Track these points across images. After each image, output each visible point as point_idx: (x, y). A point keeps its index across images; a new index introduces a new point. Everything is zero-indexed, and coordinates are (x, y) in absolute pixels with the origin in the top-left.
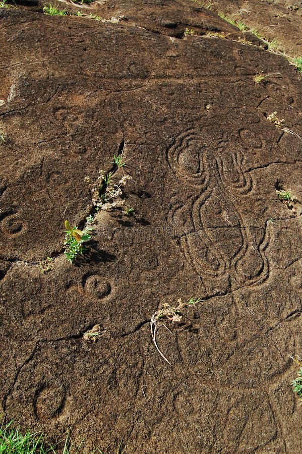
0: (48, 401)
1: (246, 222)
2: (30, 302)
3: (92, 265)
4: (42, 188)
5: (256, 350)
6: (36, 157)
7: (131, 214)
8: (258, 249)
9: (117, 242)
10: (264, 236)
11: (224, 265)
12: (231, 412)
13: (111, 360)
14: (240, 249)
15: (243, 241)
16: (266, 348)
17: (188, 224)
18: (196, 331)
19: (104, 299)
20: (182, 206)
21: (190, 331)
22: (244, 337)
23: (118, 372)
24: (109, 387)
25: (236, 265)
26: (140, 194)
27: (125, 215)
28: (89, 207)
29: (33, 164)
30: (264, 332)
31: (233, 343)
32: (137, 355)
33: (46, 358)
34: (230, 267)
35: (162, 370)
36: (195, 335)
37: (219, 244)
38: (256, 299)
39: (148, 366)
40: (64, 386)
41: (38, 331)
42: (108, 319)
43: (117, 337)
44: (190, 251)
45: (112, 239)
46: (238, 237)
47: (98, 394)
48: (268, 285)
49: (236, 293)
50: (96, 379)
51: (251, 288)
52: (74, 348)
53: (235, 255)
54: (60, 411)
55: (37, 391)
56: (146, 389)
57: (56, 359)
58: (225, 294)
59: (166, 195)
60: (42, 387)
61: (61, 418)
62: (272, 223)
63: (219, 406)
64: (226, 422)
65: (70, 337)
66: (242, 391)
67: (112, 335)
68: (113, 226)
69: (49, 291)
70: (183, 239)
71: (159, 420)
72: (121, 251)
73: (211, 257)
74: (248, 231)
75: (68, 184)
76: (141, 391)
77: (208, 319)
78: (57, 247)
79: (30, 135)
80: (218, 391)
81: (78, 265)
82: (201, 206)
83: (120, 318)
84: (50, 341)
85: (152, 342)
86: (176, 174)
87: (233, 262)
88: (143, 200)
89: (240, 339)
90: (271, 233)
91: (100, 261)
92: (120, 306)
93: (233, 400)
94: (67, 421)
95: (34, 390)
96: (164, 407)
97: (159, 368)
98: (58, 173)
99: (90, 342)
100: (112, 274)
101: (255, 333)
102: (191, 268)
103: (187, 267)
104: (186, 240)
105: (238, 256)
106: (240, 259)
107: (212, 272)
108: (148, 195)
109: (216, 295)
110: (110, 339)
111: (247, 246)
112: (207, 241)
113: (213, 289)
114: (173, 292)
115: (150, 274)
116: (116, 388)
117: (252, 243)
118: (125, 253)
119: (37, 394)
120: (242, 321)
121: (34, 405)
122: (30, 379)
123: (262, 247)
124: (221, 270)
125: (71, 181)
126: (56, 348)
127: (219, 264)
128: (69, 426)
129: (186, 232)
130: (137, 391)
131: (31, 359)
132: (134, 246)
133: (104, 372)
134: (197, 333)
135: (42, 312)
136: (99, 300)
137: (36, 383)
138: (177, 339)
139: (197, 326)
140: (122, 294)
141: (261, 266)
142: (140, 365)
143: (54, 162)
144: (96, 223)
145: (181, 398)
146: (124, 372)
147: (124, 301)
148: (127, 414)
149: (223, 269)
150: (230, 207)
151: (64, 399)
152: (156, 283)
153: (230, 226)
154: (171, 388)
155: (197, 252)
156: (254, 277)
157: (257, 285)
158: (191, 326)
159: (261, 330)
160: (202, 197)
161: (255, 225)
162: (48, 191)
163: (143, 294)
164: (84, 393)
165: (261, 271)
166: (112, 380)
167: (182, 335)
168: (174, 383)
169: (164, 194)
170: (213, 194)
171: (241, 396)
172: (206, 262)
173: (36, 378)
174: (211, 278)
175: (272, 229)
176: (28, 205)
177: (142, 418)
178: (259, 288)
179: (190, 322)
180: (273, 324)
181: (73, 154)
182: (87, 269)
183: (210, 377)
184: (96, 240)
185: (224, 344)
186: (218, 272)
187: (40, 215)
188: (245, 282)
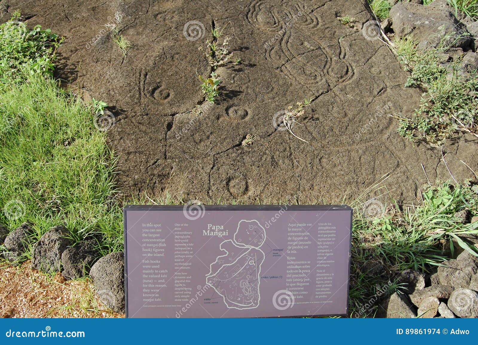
0: (236, 186)
1: (323, 44)
2: (197, 134)
3: (228, 101)
4: (171, 66)
5: (364, 118)
6: (158, 49)
7: (240, 63)
8: (340, 58)
9: (239, 83)
10: (341, 49)
11: (320, 75)
12: (362, 159)
13: (267, 152)
14: (326, 62)
15: (326, 57)
16: (370, 116)
17: (283, 57)
18: (318, 119)
19: (246, 119)
20: (273, 48)
21: (313, 120)
22: (352, 113)
23: (275, 157)
24: (273, 167)
25: (328, 72)
26: (241, 49)
27: (237, 65)
28: (209, 68)
29: (158, 53)
30: (365, 106)
31: (346, 119)
32: (284, 144)
33: (224, 163)
34: (324, 75)
35: (304, 148)
36: (318, 121)
37: (311, 63)
38: (351, 88)
39: (293, 148)
40: (243, 175)
41: (211, 149)
42: (254, 129)
43: (265, 137)
44: (292, 74)
45: (234, 82)
46: (322, 55)
47: (268, 173)
48: (356, 78)
49: (335, 89)
50: (262, 165)
51: (344, 83)
52: (239, 151)
53: (325, 67)
54: (247, 189)
55: (227, 183)
56: (298, 162)
57: (231, 161)
58: (328, 92)
59: (259, 45)
60: (229, 180)
61: (250, 193)
62: (343, 39)
63: (352, 157)
64: (360, 165)
65: (234, 147)
66: (364, 145)
67: (261, 137)
68: (231, 74)
69: (207, 124)
70: (283, 68)
71: (315, 176)
72: (244, 87)
73: (308, 72)
74: (327, 49)
75: (188, 59)
76: (296, 163)
77: (323, 110)
78: (199, 98)
79: (146, 37)
80: (348, 149)
81: (218, 104)
82: (287, 44)
83: (262, 126)
84: (222, 152)
85: (290, 133)
86: (260, 30)
87: (325, 71)
88: (244, 52)
89: (350, 115)
90: (344, 46)
91: (232, 97)
92: (258, 119)
93: (360, 151)
94: (254, 194)
95: (224, 182)
96: (315, 168)
97: (302, 147)
98: (178, 53)
99: (248, 145)
100: (244, 103)
101: (359, 108)
102: (297, 83)
103: (294, 83)
104: (286, 68)
105: (327, 67)
106: (329, 68)
107: (312, 81)
108: (247, 48)
109: (322, 94)
110: (261, 140)
111: (331, 59)
112: (301, 64)
113: (318, 91)
114: (291, 101)
115: (270, 95)
116: (278, 167)
117: (334, 56)
118: (247, 87)
119: (227, 184)
120: (346, 104)
121: (229, 191)
122: (219, 177)
123: (342, 56)
124: (319, 78)
125: (189, 56)
126: (227, 155)
127: (316, 75)
128: (257, 196)
129: (283, 63)
130: (293, 164)
131: (214, 166)
132: (251, 82)
133: (266, 160)
134: (318, 120)
135: (208, 137)
136: (243, 120)
137: (224, 178)
138: (306, 127)
139: (316, 116)
140: (257, 112)
141: (346, 68)
142: (288, 149)
143: (171, 48)
144: (219, 76)
145: (324, 160)
146: (279, 156)
147: (260, 115)
148: (292, 179)
149: (320, 77)
150: (308, 38)
151: (247, 183)
152: (277, 99)
153: (313, 50)
154: (315, 156)
155: (297, 72)
156: (343, 76)
157: (348, 80)
158: (313, 117)
159: (362, 106)
160: (286, 37)
161: (331, 44)
162: (176, 67)
163: (271, 108)
164: (258, 175)
165: (347, 71)
166: (273, 162)
167: (309, 124)
168: (316, 152)
169: (258, 44)
170: (292, 34)
171: (365, 148)
172: (306, 77)
173: (223, 176)
174: (313, 85)
175: (344, 44)
176: (167, 78)
177: (303, 178)
178: (351, 81)
179: (311, 115)
180: (369, 100)
181: (182, 39)
182: (226, 105)
183: (339, 143)
184: (224, 85)
185: (340, 121)
186: (317, 80)
187: (178, 83)
188: (338, 81)
